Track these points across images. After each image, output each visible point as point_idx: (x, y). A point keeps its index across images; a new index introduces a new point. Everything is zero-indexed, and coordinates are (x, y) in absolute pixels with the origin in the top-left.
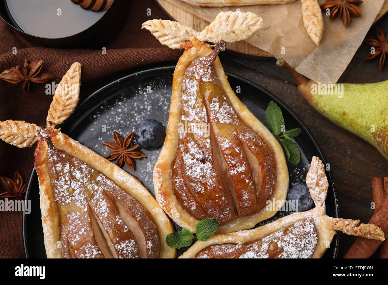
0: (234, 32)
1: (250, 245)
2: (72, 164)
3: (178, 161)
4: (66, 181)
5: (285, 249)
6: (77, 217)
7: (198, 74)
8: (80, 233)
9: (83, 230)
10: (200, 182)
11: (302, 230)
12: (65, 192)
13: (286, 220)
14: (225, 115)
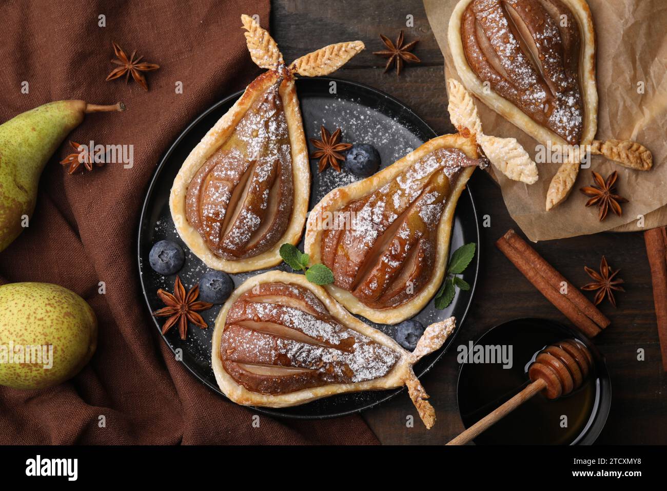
0: (507, 163)
1: (335, 322)
2: (277, 115)
3: (358, 204)
4: (259, 123)
5: (355, 353)
6: (238, 157)
7: (446, 161)
8: (229, 173)
9: (233, 172)
11: (383, 355)
12: (249, 130)
13: (381, 337)
14: (429, 213)
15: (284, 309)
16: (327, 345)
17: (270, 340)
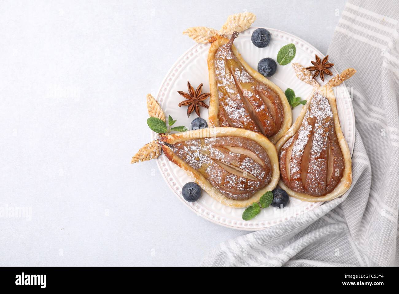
1: (299, 130)
2: (187, 146)
3: (221, 113)
4: (191, 156)
5: (316, 116)
6: (211, 169)
7: (223, 55)
9: (219, 172)
10: (239, 121)
12: (195, 162)
14: (245, 78)
15: (293, 156)
16: (312, 133)
17: (312, 162)
